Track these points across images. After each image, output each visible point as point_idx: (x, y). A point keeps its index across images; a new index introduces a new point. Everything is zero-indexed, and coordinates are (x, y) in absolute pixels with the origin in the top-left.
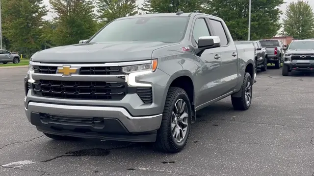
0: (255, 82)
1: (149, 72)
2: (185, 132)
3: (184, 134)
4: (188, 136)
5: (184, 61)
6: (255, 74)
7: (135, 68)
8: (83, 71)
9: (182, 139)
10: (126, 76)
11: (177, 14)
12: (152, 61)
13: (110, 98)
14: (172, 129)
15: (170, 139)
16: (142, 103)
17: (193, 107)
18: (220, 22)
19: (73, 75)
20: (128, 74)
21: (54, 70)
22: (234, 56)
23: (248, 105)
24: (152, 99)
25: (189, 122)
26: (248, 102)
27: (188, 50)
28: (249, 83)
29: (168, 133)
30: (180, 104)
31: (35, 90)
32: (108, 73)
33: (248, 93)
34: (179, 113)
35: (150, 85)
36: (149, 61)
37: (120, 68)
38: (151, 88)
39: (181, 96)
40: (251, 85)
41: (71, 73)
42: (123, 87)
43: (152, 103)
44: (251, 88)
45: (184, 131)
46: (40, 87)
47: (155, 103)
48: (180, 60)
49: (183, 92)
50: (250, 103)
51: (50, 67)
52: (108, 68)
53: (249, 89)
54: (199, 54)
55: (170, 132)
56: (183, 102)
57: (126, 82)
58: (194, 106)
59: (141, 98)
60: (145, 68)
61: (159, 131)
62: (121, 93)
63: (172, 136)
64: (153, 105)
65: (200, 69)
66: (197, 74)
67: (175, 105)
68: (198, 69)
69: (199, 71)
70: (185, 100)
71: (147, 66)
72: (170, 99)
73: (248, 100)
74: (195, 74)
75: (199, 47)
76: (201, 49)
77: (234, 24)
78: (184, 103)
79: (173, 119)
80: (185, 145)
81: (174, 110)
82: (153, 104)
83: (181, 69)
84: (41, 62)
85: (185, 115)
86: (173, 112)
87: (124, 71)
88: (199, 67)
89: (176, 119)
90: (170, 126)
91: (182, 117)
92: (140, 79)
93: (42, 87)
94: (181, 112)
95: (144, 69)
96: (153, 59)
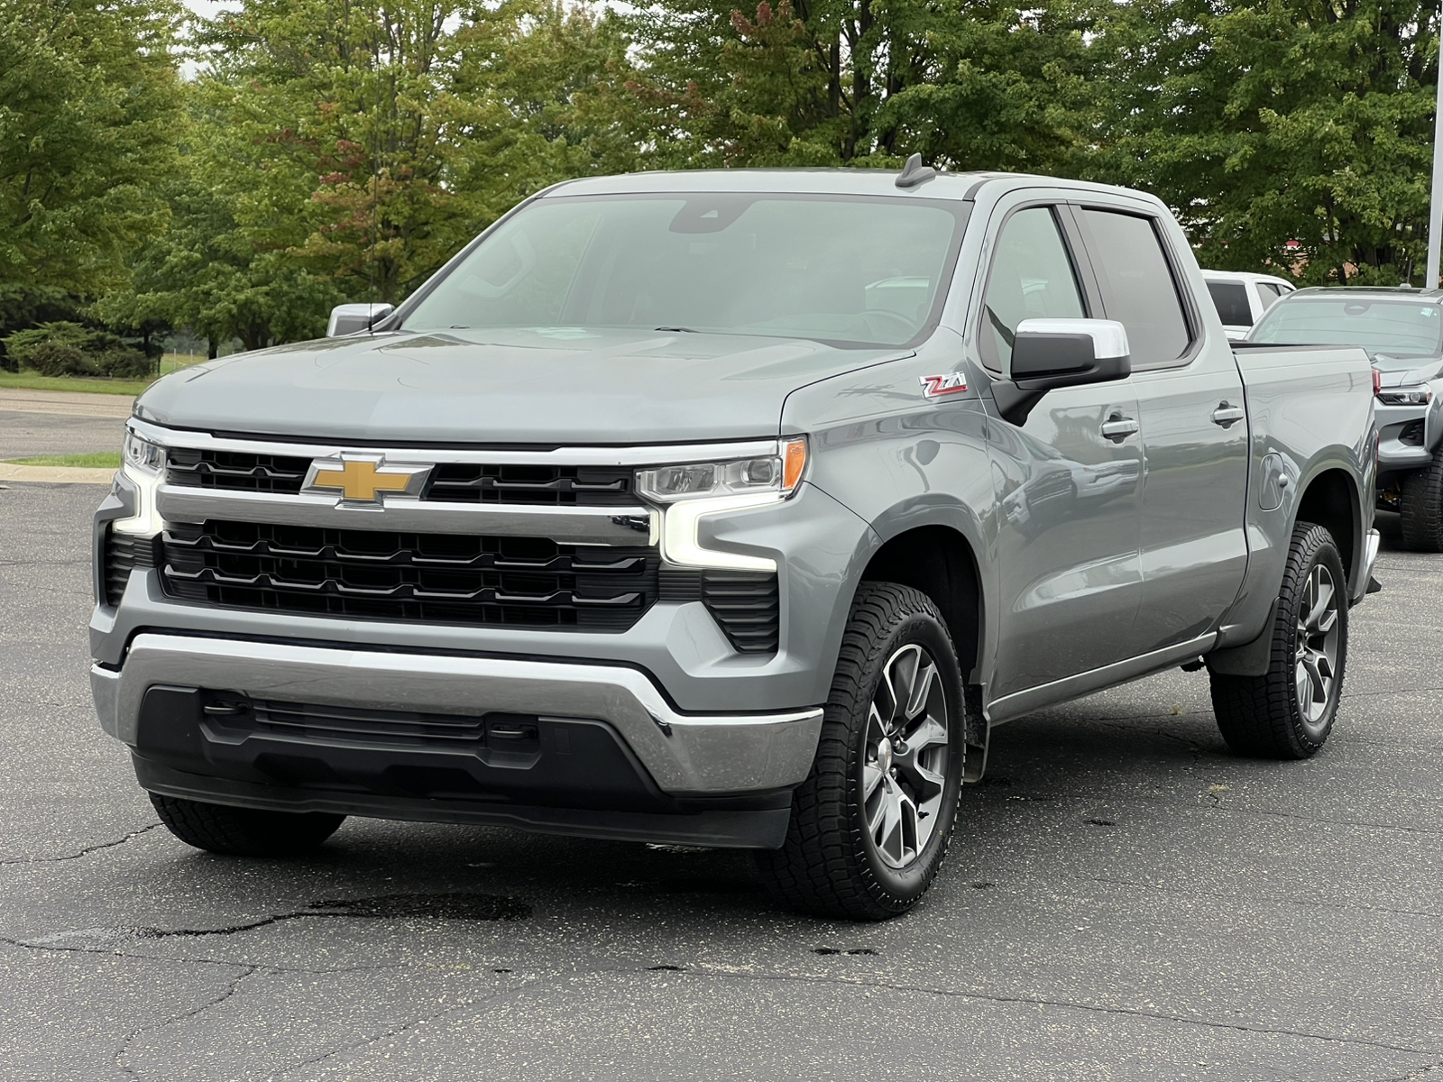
0: (1374, 587)
1: (766, 498)
2: (930, 821)
3: (923, 831)
4: (943, 844)
5: (935, 447)
6: (1372, 542)
7: (699, 478)
8: (444, 482)
9: (911, 855)
10: (654, 515)
11: (900, 185)
12: (784, 445)
13: (569, 620)
14: (867, 794)
15: (855, 844)
16: (728, 651)
17: (975, 694)
18: (1150, 219)
19: (390, 504)
20: (665, 506)
21: (290, 474)
22: (1226, 423)
23: (1316, 730)
24: (776, 635)
25: (950, 772)
26: (1316, 711)
27: (958, 389)
28: (1325, 594)
29: (847, 812)
30: (909, 672)
31: (168, 570)
32: (569, 498)
33: (1317, 657)
34: (899, 720)
35: (768, 565)
36: (767, 447)
37: (627, 474)
38: (773, 578)
39: (917, 633)
40: (1342, 602)
41: (383, 494)
42: (638, 568)
43: (774, 650)
44: (1342, 622)
45: (922, 816)
46: (200, 560)
47: (792, 652)
48: (913, 443)
49: (928, 612)
50: (1332, 715)
51: (265, 459)
52: (570, 471)
53: (1325, 627)
54: (1016, 413)
55: (858, 806)
56: (923, 665)
57: (652, 543)
58: (979, 689)
59: (722, 625)
60: (745, 477)
61: (804, 795)
62: (626, 599)
63: (864, 832)
64: (779, 664)
65: (1019, 495)
66: (1005, 521)
67: (886, 671)
68: (1007, 492)
69: (1010, 507)
70: (933, 650)
71: (758, 471)
72: (861, 642)
73: (1318, 697)
74: (992, 521)
75: (1016, 376)
76: (1029, 384)
77: (1327, 138)
78: (931, 669)
79: (873, 746)
80: (924, 885)
81: (881, 697)
82: (781, 656)
83: (920, 491)
84: (215, 433)
85: (931, 732)
86: (874, 710)
87: (645, 492)
88: (1011, 486)
89: (884, 747)
90: (857, 773)
91: (917, 741)
92: (719, 533)
93: (210, 560)
94: (911, 714)
95: (740, 484)
96: (786, 438)
